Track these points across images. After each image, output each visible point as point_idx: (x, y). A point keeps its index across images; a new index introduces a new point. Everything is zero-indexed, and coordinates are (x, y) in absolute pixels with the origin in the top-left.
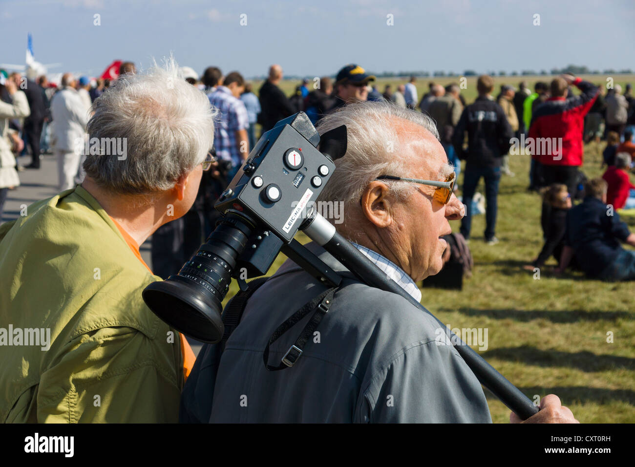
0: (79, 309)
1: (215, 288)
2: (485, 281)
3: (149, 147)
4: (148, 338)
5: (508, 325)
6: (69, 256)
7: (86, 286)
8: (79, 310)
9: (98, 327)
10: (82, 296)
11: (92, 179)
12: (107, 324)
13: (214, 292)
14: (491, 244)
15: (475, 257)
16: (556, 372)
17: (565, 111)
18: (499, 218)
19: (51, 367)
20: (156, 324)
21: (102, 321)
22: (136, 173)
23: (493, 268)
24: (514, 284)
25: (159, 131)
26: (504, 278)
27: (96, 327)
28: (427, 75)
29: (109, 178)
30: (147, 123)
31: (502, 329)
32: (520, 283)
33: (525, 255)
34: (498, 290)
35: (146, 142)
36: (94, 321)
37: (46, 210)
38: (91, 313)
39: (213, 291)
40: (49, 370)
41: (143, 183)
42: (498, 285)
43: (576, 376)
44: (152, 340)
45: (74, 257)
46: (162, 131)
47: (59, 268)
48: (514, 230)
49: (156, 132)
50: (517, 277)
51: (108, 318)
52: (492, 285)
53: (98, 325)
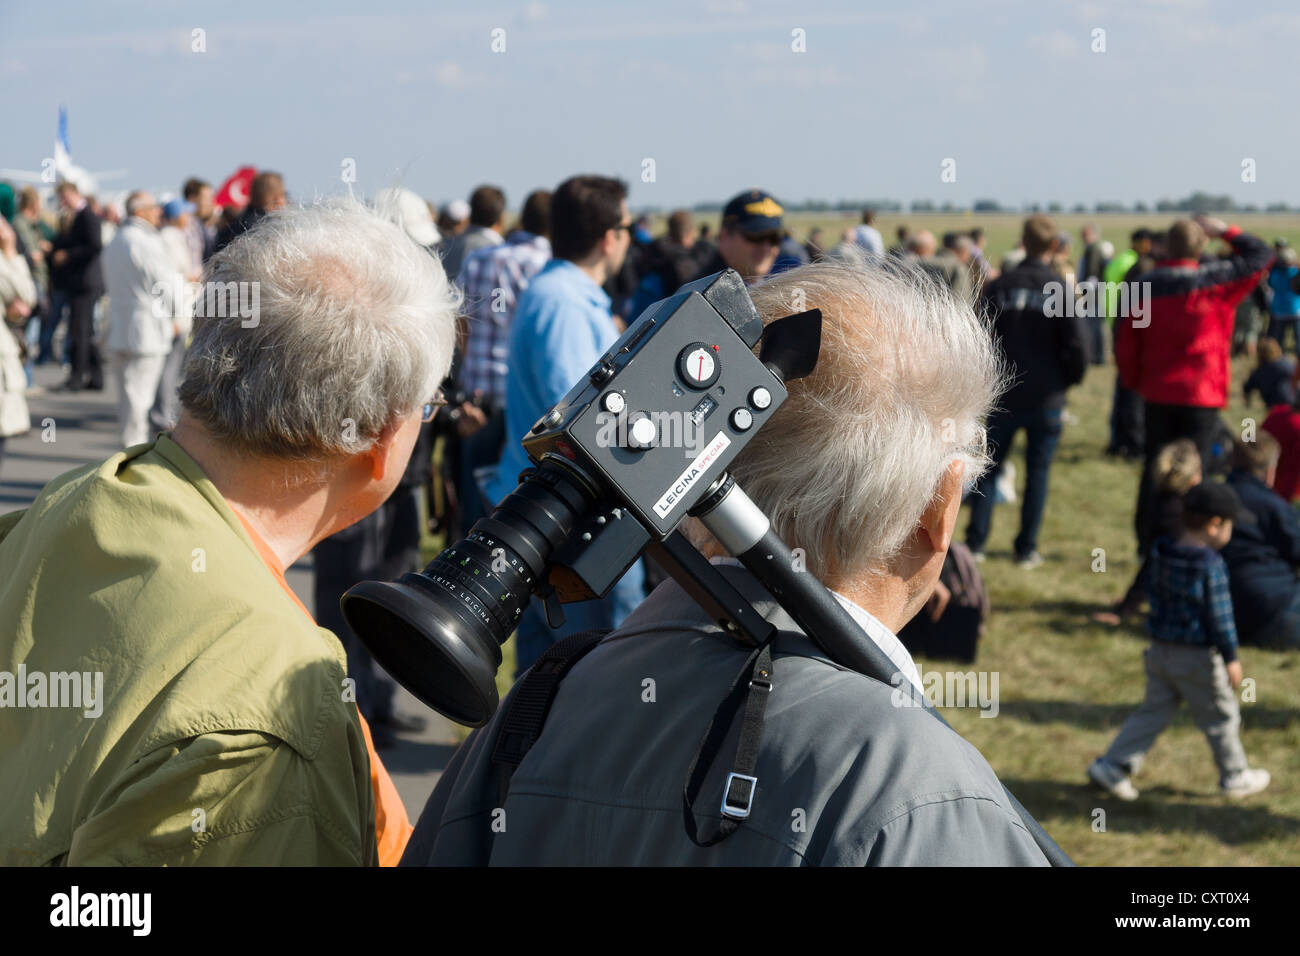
0: (157, 693)
1: (491, 612)
2: (1014, 646)
3: (331, 363)
4: (301, 757)
5: (1060, 739)
6: (137, 581)
7: (172, 644)
8: (157, 696)
9: (195, 731)
10: (164, 666)
11: (197, 424)
12: (215, 726)
13: (487, 620)
14: (1028, 566)
15: (994, 593)
16: (1160, 840)
17: (1195, 291)
18: (1048, 512)
19: (94, 815)
20: (319, 728)
21: (206, 719)
22: (297, 413)
23: (1032, 617)
24: (1077, 652)
25: (353, 329)
26: (1054, 639)
27: (192, 731)
28: (896, 208)
29: (238, 421)
30: (327, 309)
31: (1049, 747)
32: (1086, 651)
33: (1097, 591)
34: (1041, 664)
35: (324, 350)
36: (189, 719)
37: (92, 485)
38: (182, 702)
39: (486, 617)
40: (91, 819)
41: (309, 435)
42: (1040, 653)
43: (1203, 848)
44: (310, 761)
45: (148, 585)
46: (358, 330)
47: (117, 608)
48: (1075, 538)
49: (347, 332)
50: (1080, 639)
51: (217, 713)
52: (1027, 654)
53: (197, 728)
